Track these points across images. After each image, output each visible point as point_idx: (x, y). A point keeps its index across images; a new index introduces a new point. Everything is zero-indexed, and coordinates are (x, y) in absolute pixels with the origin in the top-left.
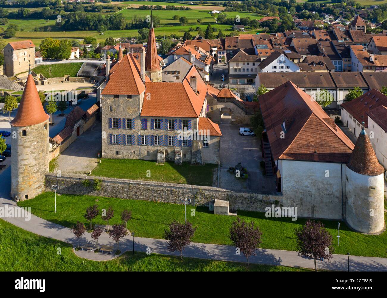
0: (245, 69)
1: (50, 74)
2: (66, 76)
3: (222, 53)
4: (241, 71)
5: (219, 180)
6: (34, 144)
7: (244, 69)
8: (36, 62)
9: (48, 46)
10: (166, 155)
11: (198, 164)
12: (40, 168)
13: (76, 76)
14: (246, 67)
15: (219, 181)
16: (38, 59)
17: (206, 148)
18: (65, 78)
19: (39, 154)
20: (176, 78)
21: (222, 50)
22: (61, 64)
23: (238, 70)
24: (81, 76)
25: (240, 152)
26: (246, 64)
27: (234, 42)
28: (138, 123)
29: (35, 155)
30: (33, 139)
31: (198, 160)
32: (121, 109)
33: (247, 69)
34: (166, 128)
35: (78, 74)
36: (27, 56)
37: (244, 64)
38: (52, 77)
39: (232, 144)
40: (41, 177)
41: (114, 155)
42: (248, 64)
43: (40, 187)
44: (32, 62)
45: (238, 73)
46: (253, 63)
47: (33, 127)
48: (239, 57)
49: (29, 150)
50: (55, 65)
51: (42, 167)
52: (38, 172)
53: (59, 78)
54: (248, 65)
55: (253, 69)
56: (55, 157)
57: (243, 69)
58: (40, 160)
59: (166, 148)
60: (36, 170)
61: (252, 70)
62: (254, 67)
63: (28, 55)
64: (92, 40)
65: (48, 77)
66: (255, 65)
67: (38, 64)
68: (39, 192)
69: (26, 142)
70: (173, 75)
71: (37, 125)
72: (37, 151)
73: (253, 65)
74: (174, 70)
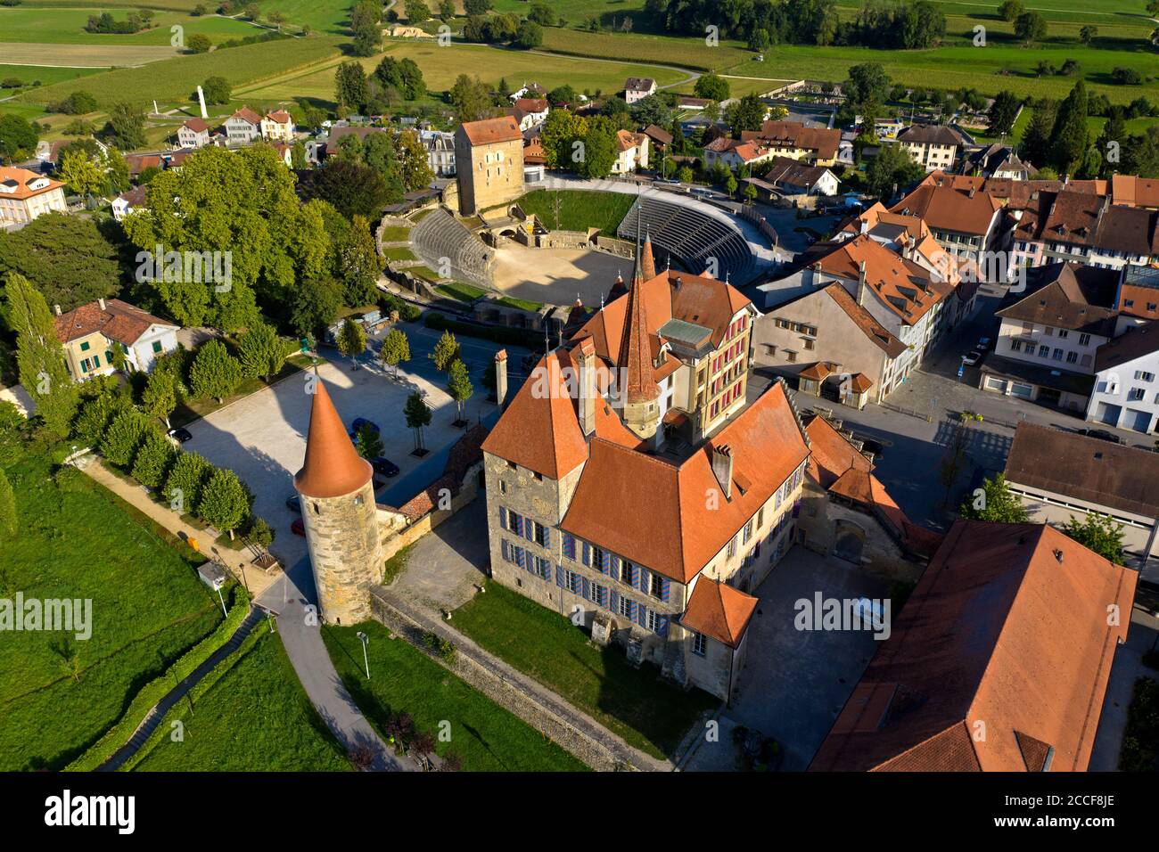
0: (1047, 349)
1: (556, 218)
2: (592, 231)
3: (1028, 246)
4: (1033, 351)
5: (692, 750)
6: (335, 532)
7: (1044, 350)
8: (527, 178)
9: (559, 133)
10: (612, 631)
11: (674, 681)
12: (356, 578)
13: (614, 235)
14: (1055, 342)
15: (688, 755)
16: (531, 169)
17: (698, 654)
18: (588, 236)
19: (350, 552)
20: (803, 343)
21: (1029, 236)
22: (585, 193)
23: (1023, 346)
24: (625, 238)
25: (810, 677)
26: (1056, 331)
27: (1086, 212)
28: (557, 538)
29: (341, 553)
30: (332, 524)
31: (676, 675)
32: (521, 496)
33: (1056, 351)
34: (614, 574)
35: (618, 230)
36: (504, 163)
37: (1049, 332)
38: (560, 229)
39: (809, 641)
40: (360, 593)
41: (513, 585)
42: (1063, 334)
43: (360, 609)
44: (517, 180)
45: (1021, 355)
46: (1083, 336)
47: (329, 500)
48: (1043, 303)
49: (328, 541)
50: (572, 192)
51: (359, 576)
52: (351, 583)
53: (574, 233)
54: (1062, 340)
55: (1076, 355)
56: (412, 541)
57: (1042, 348)
58: (354, 564)
59: (612, 616)
60: (348, 581)
61: (1072, 357)
62: (1081, 350)
63: (508, 162)
64: (718, 87)
65: (551, 226)
66: (1087, 343)
67: (533, 184)
68: (359, 618)
69: (320, 525)
70: (796, 335)
71: (338, 498)
72: (346, 547)
73: (1081, 342)
74: (802, 320)
